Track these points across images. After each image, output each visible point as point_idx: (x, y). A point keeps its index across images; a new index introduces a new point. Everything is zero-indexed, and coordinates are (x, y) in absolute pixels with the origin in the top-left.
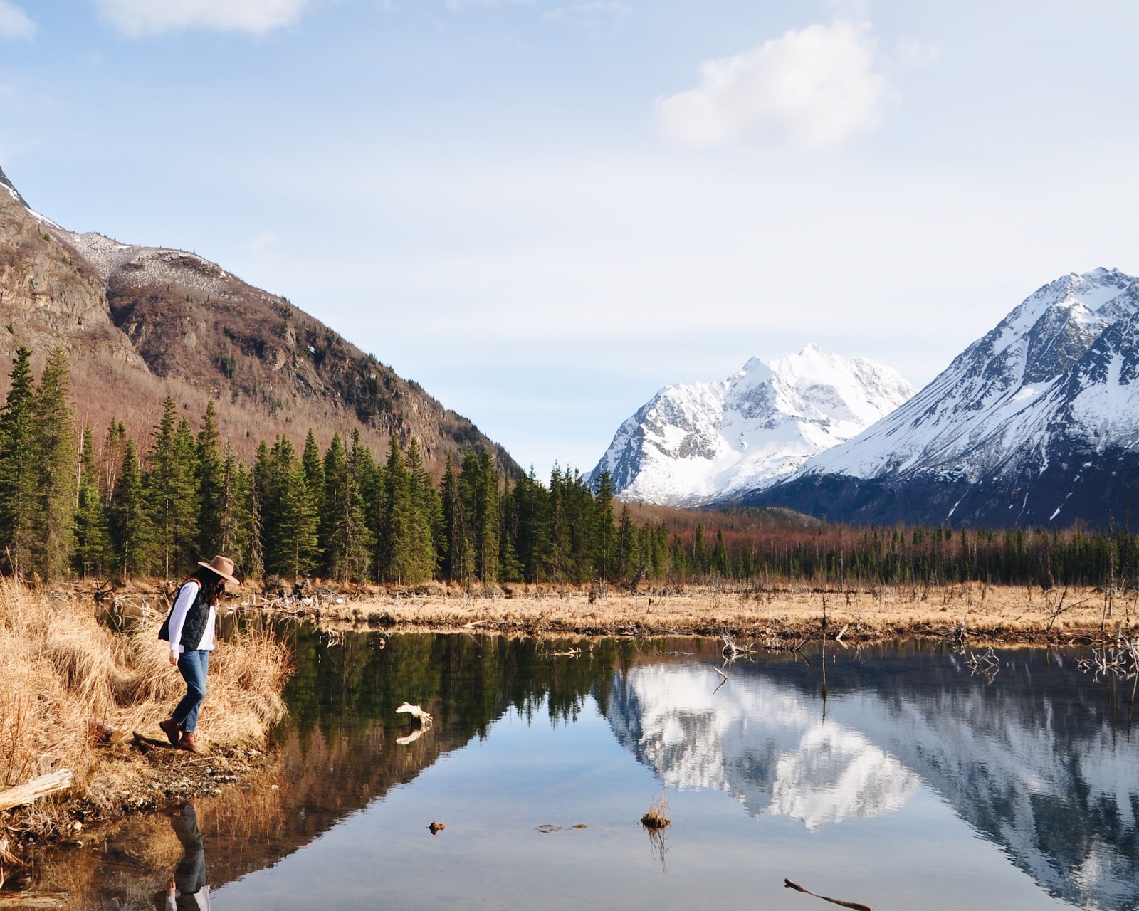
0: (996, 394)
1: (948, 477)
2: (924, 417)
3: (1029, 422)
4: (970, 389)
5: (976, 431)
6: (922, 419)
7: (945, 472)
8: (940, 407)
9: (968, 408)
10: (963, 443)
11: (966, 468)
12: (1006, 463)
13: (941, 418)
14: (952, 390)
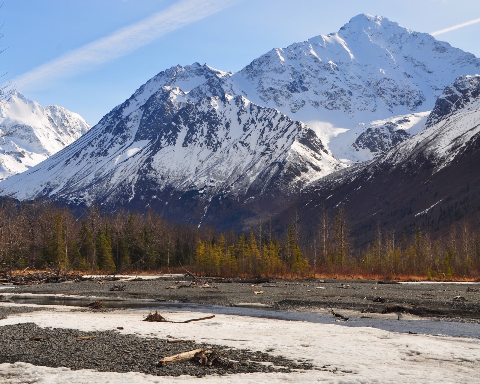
0: (117, 146)
1: (74, 202)
2: (73, 159)
3: (129, 167)
4: (103, 141)
5: (100, 171)
6: (71, 160)
7: (73, 198)
8: (83, 152)
9: (99, 154)
10: (90, 178)
11: (86, 196)
12: (110, 194)
13: (83, 160)
14: (92, 141)
